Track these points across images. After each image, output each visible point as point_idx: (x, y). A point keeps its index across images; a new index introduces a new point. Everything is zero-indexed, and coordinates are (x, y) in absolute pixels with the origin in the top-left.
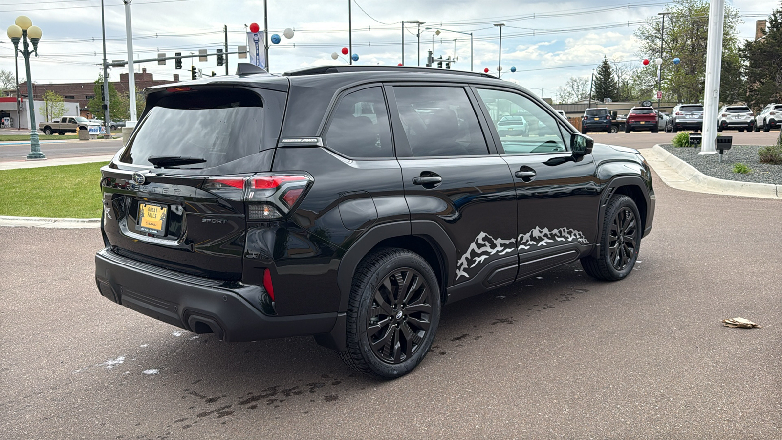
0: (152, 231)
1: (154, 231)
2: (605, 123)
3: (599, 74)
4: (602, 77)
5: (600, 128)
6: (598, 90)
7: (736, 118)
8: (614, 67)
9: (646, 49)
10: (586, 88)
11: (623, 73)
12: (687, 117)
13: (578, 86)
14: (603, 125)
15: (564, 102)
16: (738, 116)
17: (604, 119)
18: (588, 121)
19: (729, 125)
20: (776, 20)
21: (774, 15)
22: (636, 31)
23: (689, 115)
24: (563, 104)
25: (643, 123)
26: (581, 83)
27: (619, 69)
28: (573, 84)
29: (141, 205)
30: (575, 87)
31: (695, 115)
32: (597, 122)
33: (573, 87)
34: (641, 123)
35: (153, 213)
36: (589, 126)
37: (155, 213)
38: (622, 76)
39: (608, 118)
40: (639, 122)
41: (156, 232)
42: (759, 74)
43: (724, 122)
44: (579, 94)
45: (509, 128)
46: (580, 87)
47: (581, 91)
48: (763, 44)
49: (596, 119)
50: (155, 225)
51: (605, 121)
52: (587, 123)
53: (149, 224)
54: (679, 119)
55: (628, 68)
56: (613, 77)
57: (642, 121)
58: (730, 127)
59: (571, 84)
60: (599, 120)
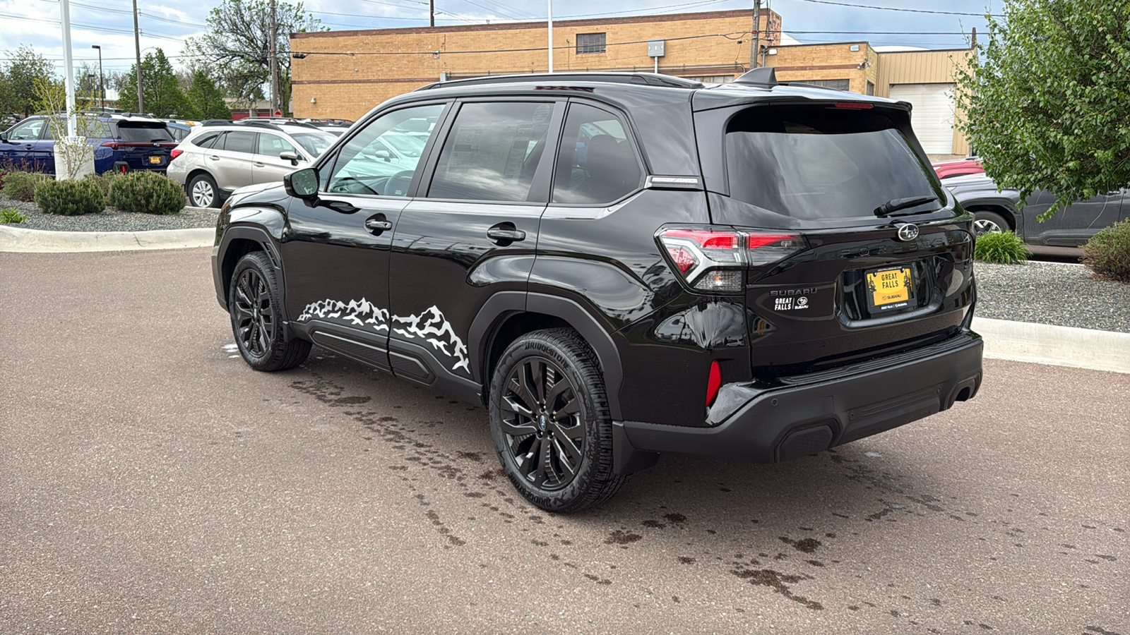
0: (899, 305)
1: (902, 305)
29: (868, 276)
35: (891, 281)
37: (894, 280)
41: (905, 304)
50: (898, 296)
53: (889, 298)
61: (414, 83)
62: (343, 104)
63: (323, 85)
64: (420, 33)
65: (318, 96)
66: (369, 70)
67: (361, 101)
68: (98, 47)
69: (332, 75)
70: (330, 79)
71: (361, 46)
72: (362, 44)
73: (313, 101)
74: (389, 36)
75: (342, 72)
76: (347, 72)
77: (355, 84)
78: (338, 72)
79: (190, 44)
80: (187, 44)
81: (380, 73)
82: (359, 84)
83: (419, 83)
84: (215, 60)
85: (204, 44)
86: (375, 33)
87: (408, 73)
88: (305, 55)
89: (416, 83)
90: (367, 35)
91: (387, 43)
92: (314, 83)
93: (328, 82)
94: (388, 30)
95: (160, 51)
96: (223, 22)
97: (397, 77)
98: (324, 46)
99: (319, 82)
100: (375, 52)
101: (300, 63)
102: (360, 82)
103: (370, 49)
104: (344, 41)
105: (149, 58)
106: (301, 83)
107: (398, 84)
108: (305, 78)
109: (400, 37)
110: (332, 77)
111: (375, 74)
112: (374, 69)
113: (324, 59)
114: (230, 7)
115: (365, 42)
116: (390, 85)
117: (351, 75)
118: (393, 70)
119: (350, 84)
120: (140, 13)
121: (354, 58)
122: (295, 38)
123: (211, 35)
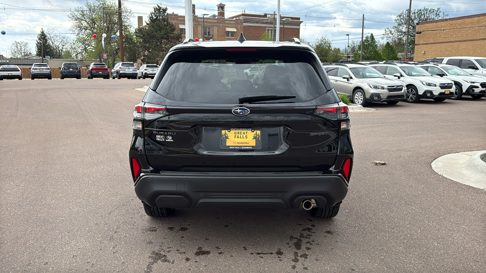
2: (76, 72)
3: (39, 40)
4: (41, 42)
5: (74, 75)
6: (40, 50)
7: (152, 71)
8: (49, 36)
9: (76, 26)
10: (27, 49)
11: (55, 41)
12: (126, 70)
13: (21, 47)
14: (76, 74)
15: (15, 57)
16: (153, 70)
17: (76, 70)
18: (66, 71)
19: (149, 75)
20: (152, 17)
21: (151, 15)
22: (69, 15)
23: (127, 69)
24: (14, 59)
25: (101, 73)
26: (22, 45)
27: (52, 37)
28: (17, 45)
30: (19, 47)
31: (130, 69)
32: (71, 72)
33: (17, 47)
34: (100, 73)
36: (67, 74)
38: (55, 42)
39: (78, 69)
40: (98, 72)
42: (148, 47)
43: (146, 73)
44: (22, 52)
45: (8, 74)
46: (22, 47)
47: (23, 50)
48: (148, 30)
49: (70, 70)
51: (76, 71)
52: (64, 72)
54: (122, 71)
55: (58, 37)
56: (49, 42)
57: (100, 72)
58: (149, 76)
59: (16, 45)
60: (73, 70)
61: (473, 42)
62: (437, 53)
63: (429, 45)
64: (480, 17)
65: (426, 50)
66: (452, 37)
67: (446, 52)
68: (348, 35)
69: (433, 40)
70: (431, 42)
71: (449, 26)
72: (449, 25)
73: (423, 52)
74: (463, 20)
75: (439, 38)
76: (441, 38)
77: (444, 44)
78: (437, 39)
79: (387, 31)
80: (386, 31)
81: (457, 38)
82: (446, 44)
83: (477, 41)
84: (397, 36)
85: (393, 31)
86: (456, 19)
87: (471, 37)
88: (421, 32)
89: (475, 41)
90: (453, 20)
91: (462, 23)
92: (425, 44)
93: (431, 44)
94: (463, 17)
95: (372, 35)
96: (402, 20)
97: (465, 39)
98: (431, 27)
99: (427, 44)
100: (455, 28)
101: (419, 36)
102: (446, 42)
103: (453, 27)
104: (441, 24)
105: (367, 37)
106: (419, 44)
107: (465, 42)
108: (421, 42)
109: (469, 20)
110: (433, 41)
111: (454, 38)
112: (454, 36)
113: (431, 33)
114: (406, 13)
115: (451, 23)
116: (461, 43)
117: (443, 40)
118: (464, 36)
119: (441, 44)
120: (365, 20)
121: (445, 31)
122: (419, 25)
123: (396, 26)
